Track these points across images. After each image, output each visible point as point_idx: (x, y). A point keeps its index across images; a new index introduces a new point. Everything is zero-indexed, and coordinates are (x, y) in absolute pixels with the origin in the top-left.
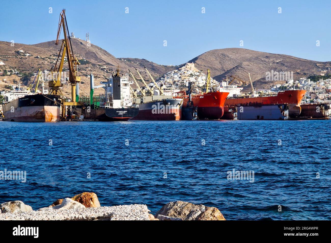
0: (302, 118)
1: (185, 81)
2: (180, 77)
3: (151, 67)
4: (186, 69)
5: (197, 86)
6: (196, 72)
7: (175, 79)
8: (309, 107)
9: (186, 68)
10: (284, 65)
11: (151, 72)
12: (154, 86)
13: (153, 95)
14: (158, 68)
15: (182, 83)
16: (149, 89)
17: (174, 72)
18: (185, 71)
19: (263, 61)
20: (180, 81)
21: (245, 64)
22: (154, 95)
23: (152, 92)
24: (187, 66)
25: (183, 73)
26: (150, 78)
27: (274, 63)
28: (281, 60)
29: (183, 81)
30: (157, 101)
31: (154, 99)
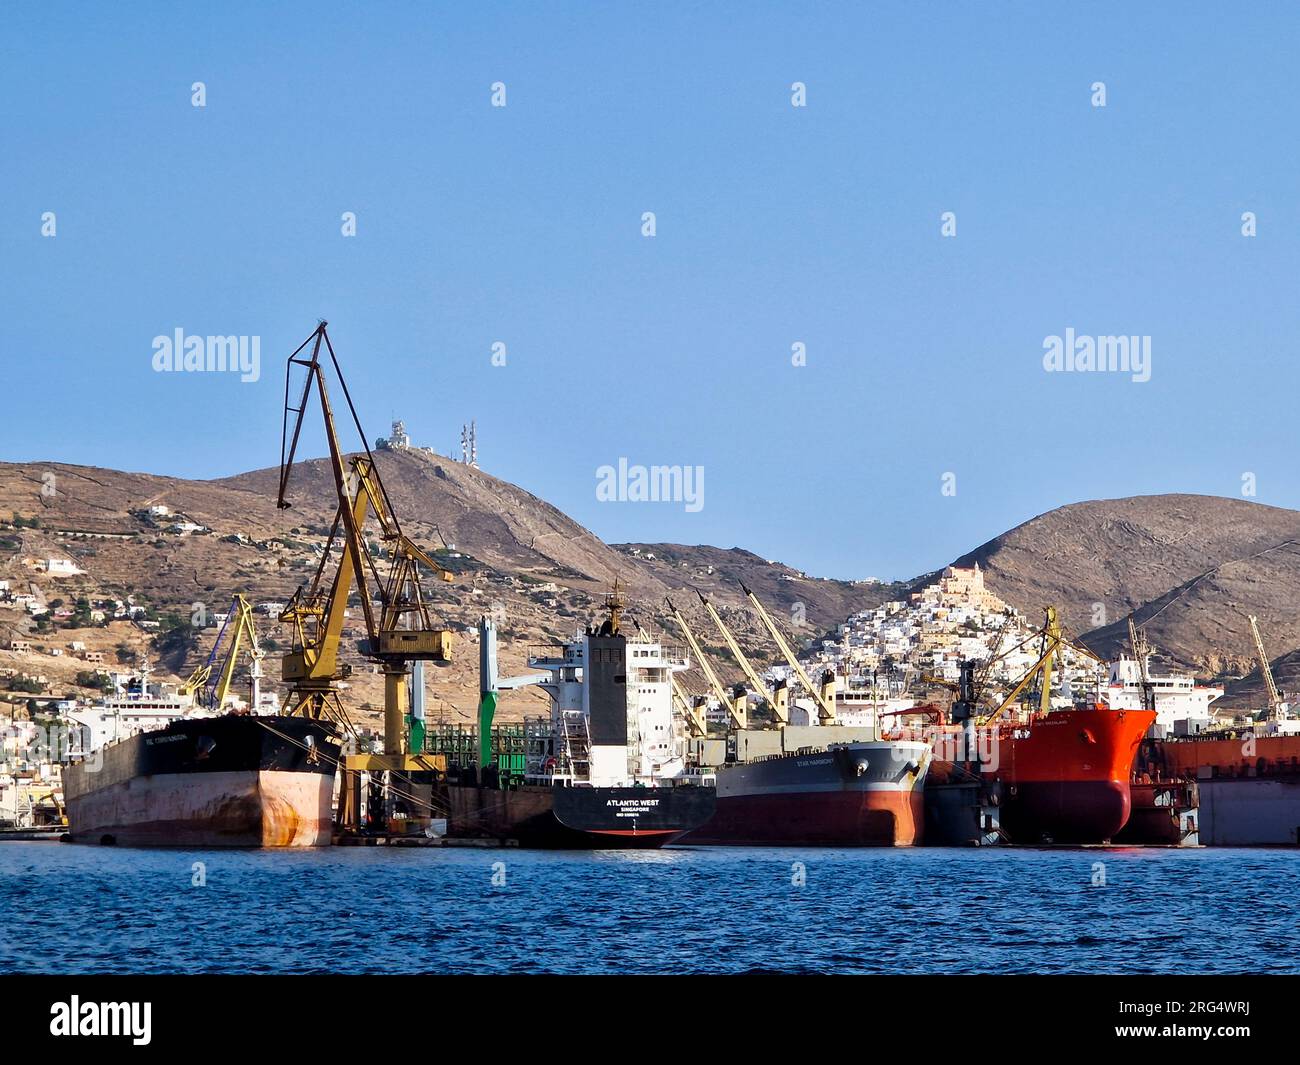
1: (941, 656)
2: (914, 639)
3: (776, 588)
4: (945, 597)
5: (995, 679)
6: (992, 611)
7: (891, 649)
9: (946, 591)
11: (776, 612)
12: (790, 683)
13: (784, 724)
14: (808, 595)
15: (923, 664)
16: (768, 693)
17: (888, 613)
18: (937, 606)
20: (917, 657)
21: (1231, 570)
22: (788, 723)
23: (783, 712)
24: (949, 583)
25: (929, 616)
26: (771, 643)
29: (929, 654)
30: (804, 755)
31: (792, 746)
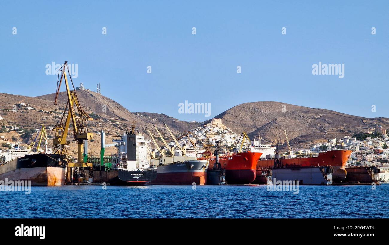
0: (348, 183)
1: (211, 140)
2: (205, 136)
3: (171, 123)
4: (212, 126)
5: (225, 145)
6: (223, 129)
7: (199, 138)
8: (355, 171)
9: (212, 124)
10: (325, 121)
11: (171, 129)
12: (175, 146)
14: (179, 125)
15: (207, 142)
16: (170, 148)
17: (198, 129)
18: (210, 128)
19: (300, 116)
20: (205, 140)
21: (280, 119)
22: (174, 156)
23: (173, 153)
24: (213, 122)
25: (208, 130)
26: (170, 136)
27: (313, 118)
28: (322, 116)
29: (209, 139)
30: (178, 163)
31: (175, 161)
